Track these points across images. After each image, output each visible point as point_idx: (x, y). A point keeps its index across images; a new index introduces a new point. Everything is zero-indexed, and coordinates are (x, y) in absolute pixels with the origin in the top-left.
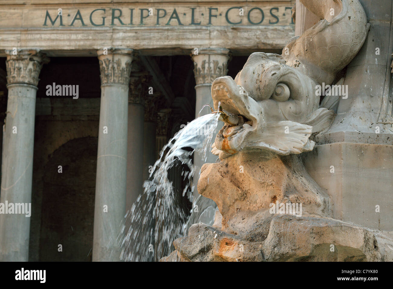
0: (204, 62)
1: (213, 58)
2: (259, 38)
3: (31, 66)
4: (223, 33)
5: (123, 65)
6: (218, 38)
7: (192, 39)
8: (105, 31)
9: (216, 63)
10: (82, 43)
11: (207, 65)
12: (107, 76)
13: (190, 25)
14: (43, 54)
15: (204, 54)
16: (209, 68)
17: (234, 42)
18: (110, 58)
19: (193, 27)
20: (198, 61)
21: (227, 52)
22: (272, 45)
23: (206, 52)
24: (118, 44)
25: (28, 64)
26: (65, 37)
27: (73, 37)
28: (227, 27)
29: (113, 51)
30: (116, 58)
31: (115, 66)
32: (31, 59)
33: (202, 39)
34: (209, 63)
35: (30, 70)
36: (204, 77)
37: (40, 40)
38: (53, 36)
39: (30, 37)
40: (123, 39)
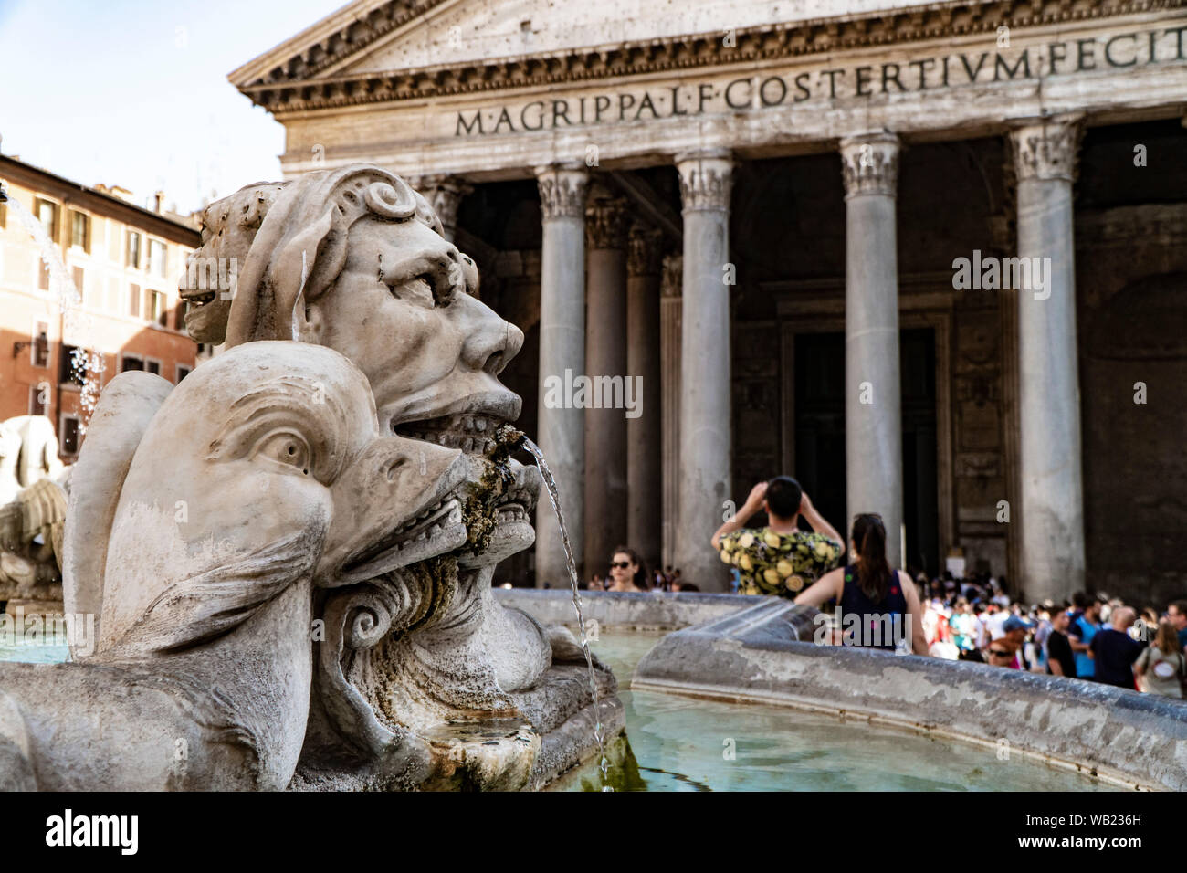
0: (693, 173)
1: (706, 165)
2: (777, 127)
3: (441, 199)
4: (722, 124)
5: (573, 187)
6: (714, 132)
7: (675, 138)
8: (544, 138)
9: (712, 174)
10: (510, 159)
11: (697, 178)
12: (550, 206)
13: (671, 116)
14: (457, 179)
15: (692, 160)
16: (701, 181)
17: (738, 138)
18: (552, 176)
19: (675, 119)
20: (685, 171)
21: (728, 154)
22: (799, 136)
23: (696, 156)
24: (563, 155)
25: (435, 197)
26: (487, 150)
27: (498, 150)
28: (728, 113)
29: (556, 167)
30: (562, 176)
31: (561, 189)
32: (440, 189)
33: (689, 136)
34: (700, 173)
35: (441, 206)
36: (693, 196)
37: (452, 158)
38: (469, 151)
39: (436, 155)
40: (571, 147)
